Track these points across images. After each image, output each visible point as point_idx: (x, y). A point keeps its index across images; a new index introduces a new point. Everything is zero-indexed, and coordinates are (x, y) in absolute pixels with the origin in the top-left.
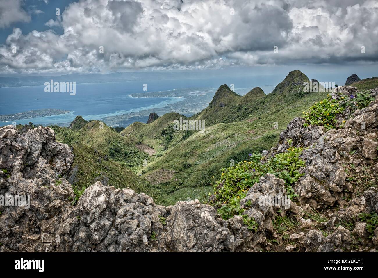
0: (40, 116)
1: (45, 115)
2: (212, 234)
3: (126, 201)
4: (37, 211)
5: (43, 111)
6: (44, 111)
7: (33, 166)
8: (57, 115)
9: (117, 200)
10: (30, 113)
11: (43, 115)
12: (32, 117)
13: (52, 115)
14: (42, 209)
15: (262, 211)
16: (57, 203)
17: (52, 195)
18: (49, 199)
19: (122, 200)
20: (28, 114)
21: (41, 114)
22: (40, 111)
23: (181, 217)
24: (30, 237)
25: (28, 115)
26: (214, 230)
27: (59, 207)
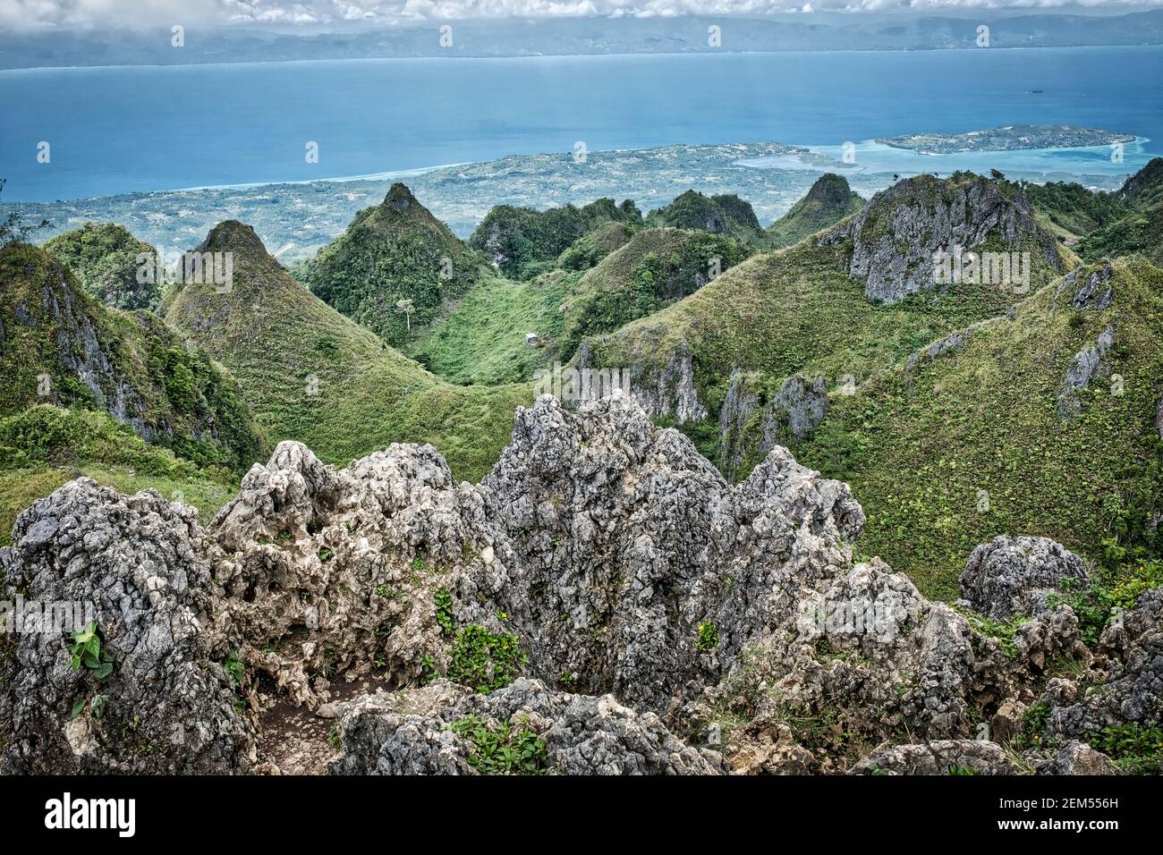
0: (1032, 146)
1: (1051, 144)
2: (951, 645)
3: (890, 587)
4: (814, 569)
5: (1045, 130)
6: (1049, 132)
7: (822, 522)
8: (1087, 149)
9: (882, 584)
10: (1005, 135)
11: (1041, 145)
12: (1009, 148)
13: (1073, 145)
14: (819, 568)
15: (1029, 643)
16: (831, 568)
17: (830, 559)
18: (827, 561)
19: (886, 585)
20: (998, 135)
21: (1035, 139)
22: (1036, 132)
23: (935, 620)
24: (805, 590)
25: (998, 139)
26: (954, 642)
27: (833, 573)
